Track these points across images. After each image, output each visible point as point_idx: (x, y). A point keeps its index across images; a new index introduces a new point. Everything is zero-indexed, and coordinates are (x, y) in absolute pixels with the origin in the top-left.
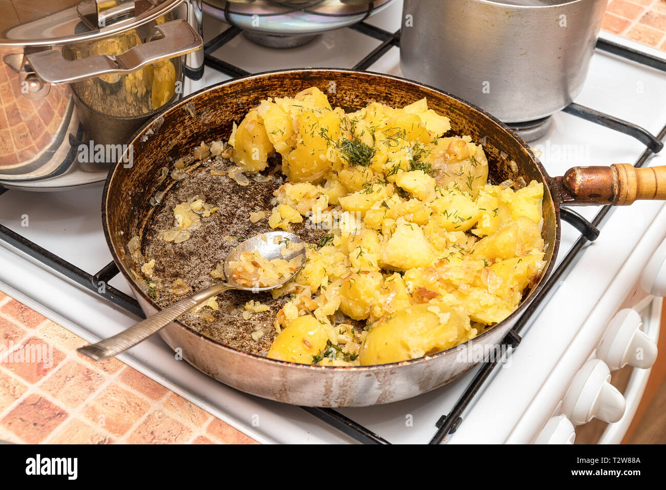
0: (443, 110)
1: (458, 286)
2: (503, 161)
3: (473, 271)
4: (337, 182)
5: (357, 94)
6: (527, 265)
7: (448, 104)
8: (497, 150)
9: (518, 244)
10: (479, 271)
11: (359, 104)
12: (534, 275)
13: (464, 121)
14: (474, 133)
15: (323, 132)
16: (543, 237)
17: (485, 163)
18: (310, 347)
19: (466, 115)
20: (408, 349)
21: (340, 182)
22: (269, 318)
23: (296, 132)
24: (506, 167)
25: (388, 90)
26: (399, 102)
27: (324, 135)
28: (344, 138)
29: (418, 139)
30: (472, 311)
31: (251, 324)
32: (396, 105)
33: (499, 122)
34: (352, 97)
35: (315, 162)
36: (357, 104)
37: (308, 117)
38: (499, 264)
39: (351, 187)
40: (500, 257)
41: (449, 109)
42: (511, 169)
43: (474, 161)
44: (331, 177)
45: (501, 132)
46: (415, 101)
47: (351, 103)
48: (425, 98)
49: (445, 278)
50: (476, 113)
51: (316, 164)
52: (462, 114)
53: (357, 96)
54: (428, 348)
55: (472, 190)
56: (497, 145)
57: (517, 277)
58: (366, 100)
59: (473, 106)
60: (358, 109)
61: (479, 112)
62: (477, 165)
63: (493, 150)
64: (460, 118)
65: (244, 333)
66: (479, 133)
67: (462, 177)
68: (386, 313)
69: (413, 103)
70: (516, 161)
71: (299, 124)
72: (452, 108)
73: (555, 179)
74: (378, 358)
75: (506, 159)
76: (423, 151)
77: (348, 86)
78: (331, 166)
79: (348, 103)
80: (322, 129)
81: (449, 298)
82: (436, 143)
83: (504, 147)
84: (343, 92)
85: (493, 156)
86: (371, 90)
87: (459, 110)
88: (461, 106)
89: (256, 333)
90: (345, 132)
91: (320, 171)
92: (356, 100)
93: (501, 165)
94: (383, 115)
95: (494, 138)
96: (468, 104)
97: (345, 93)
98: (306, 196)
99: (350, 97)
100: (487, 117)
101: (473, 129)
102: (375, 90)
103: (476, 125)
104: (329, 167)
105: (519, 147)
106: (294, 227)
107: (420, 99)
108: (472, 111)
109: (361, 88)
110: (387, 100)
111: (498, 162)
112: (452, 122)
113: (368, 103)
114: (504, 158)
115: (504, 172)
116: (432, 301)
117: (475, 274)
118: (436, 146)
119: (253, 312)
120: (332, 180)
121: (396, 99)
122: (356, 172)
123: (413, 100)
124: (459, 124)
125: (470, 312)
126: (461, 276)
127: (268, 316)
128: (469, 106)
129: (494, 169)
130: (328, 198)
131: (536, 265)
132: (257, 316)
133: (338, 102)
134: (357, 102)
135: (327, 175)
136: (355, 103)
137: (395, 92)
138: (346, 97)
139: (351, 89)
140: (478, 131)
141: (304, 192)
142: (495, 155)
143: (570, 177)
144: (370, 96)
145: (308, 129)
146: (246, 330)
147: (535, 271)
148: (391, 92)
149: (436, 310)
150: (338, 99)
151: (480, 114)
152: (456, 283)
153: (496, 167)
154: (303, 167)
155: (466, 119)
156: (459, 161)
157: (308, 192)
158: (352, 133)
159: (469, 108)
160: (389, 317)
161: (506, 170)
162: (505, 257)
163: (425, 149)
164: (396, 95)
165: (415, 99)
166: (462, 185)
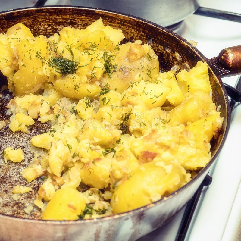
0: (116, 25)
1: (169, 146)
2: (168, 54)
3: (178, 133)
4: (53, 90)
5: (49, 23)
6: (211, 123)
7: (119, 20)
8: (162, 47)
9: (200, 110)
10: (181, 133)
11: (51, 31)
12: (217, 129)
13: (133, 31)
14: (142, 38)
15: (38, 55)
16: (214, 102)
17: (156, 57)
18: (75, 209)
19: (134, 25)
20: (149, 195)
21: (55, 89)
22: (32, 196)
23: (17, 58)
24: (171, 58)
25: (72, 17)
26: (81, 25)
27: (39, 57)
28: (52, 57)
29: (105, 48)
30: (182, 162)
31: (21, 203)
32: (80, 27)
33: (160, 27)
34: (45, 27)
35: (35, 78)
36: (50, 31)
37: (25, 45)
38: (191, 125)
39: (66, 91)
40: (190, 121)
41: (120, 23)
42: (176, 59)
43: (149, 57)
44: (48, 86)
45: (163, 34)
46: (94, 22)
47: (45, 31)
48: (101, 18)
49: (159, 141)
50: (141, 23)
51: (36, 79)
52: (131, 25)
53: (49, 26)
54: (162, 192)
55: (151, 78)
56: (161, 43)
57: (206, 133)
58: (56, 27)
59: (138, 18)
60: (51, 35)
61: (144, 22)
62: (151, 60)
63: (159, 47)
64: (130, 29)
65: (17, 210)
66: (146, 37)
67: (143, 70)
68: (124, 174)
69: (92, 23)
70: (178, 52)
71: (19, 52)
72: (122, 23)
73: (212, 59)
74: (129, 206)
75: (171, 52)
76: (110, 56)
77: (42, 19)
78: (47, 79)
79: (43, 31)
80: (37, 52)
81: (166, 155)
82: (119, 49)
83: (167, 44)
84: (39, 24)
85: (159, 51)
86: (59, 19)
87: (128, 23)
88: (129, 20)
89: (26, 208)
90: (51, 52)
91: (39, 83)
92: (49, 29)
93: (167, 57)
94: (74, 36)
95: (158, 39)
96: (134, 17)
97: (40, 25)
98: (33, 104)
99: (44, 27)
100: (150, 24)
101: (141, 35)
102: (62, 18)
103: (143, 32)
104: (45, 80)
105: (179, 42)
106: (29, 128)
107: (97, 20)
108: (138, 22)
109: (51, 19)
110: (72, 24)
111: (164, 55)
112: (124, 32)
113: (58, 29)
114: (169, 52)
115: (170, 62)
116: (156, 159)
117: (180, 135)
118: (119, 51)
119: (20, 194)
120: (49, 89)
121: (78, 22)
122: (67, 79)
123: (92, 21)
124: (129, 33)
125: (181, 163)
126: (170, 138)
127: (31, 195)
128: (135, 19)
129: (162, 61)
130: (49, 103)
131: (217, 121)
132: (23, 196)
133: (35, 32)
134: (50, 30)
135: (44, 86)
136: (48, 31)
137: (77, 17)
138: (41, 27)
139: (44, 21)
140: (145, 36)
141: (31, 101)
142: (161, 51)
143: (224, 56)
144: (59, 24)
145: (27, 54)
146: (19, 207)
147: (217, 125)
148: (74, 18)
149: (162, 164)
150: (36, 30)
151: (145, 23)
152: (168, 144)
153: (164, 59)
154: (27, 83)
155: (134, 28)
156: (139, 59)
157: (34, 101)
158: (56, 52)
159: (136, 20)
160: (129, 176)
161: (172, 60)
162: (193, 120)
163: (112, 54)
164: (78, 20)
165: (93, 21)
166: (144, 76)
